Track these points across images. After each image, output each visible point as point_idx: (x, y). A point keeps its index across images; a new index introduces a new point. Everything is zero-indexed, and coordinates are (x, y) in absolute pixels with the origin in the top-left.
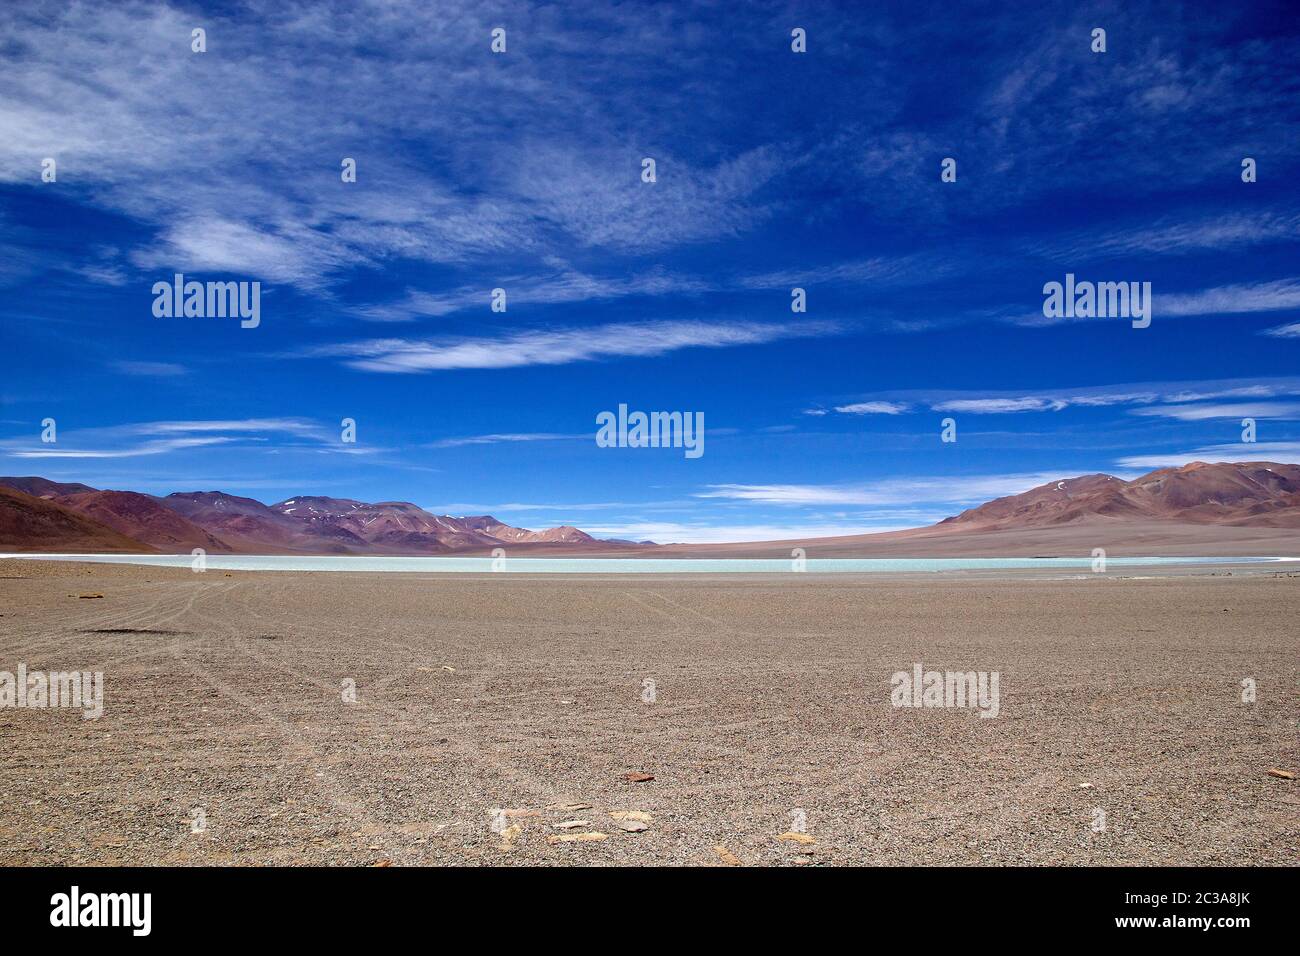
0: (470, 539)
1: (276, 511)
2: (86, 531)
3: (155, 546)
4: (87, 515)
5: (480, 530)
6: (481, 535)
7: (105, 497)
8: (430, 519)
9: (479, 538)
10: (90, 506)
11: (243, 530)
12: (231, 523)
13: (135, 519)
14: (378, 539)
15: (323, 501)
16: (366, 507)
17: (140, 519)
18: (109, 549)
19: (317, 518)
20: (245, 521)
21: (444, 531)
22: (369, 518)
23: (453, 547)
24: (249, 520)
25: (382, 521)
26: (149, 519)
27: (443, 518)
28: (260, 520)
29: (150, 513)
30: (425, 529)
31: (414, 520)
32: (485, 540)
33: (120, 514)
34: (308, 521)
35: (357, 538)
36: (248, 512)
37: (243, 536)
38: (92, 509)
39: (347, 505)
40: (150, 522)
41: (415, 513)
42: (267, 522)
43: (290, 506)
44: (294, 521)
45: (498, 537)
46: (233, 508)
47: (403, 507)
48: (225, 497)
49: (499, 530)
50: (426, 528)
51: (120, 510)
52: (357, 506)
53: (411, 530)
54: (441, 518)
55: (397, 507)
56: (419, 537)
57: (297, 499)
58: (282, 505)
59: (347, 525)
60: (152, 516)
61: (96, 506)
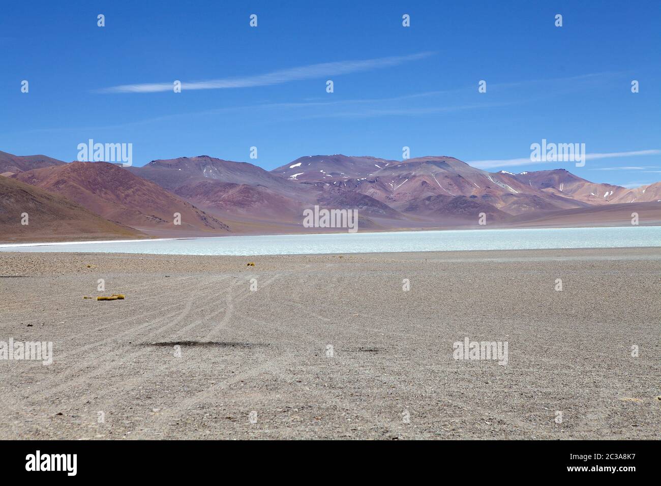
0: (536, 201)
1: (280, 176)
2: (58, 215)
3: (137, 228)
4: (56, 194)
5: (550, 190)
6: (552, 196)
7: (74, 170)
8: (480, 176)
9: (547, 200)
10: (58, 183)
11: (241, 204)
12: (225, 196)
13: (112, 196)
14: (412, 208)
15: (338, 160)
16: (394, 166)
17: (118, 196)
18: (86, 235)
19: (331, 183)
20: (241, 192)
21: (501, 193)
22: (399, 179)
23: (514, 214)
24: (247, 190)
25: (416, 184)
26: (127, 196)
27: (499, 175)
28: (260, 189)
29: (128, 188)
30: (474, 192)
31: (458, 180)
32: (558, 203)
33: (94, 192)
34: (320, 186)
35: (385, 207)
36: (243, 180)
37: (241, 211)
38: (61, 186)
39: (368, 164)
40: (129, 199)
41: (458, 169)
42: (269, 191)
43: (296, 170)
44: (302, 190)
45: (577, 197)
46: (225, 177)
47: (441, 162)
48: (215, 162)
49: (579, 187)
50: (475, 190)
51: (93, 186)
52: (382, 165)
53: (454, 193)
54: (494, 175)
55: (435, 163)
56: (465, 202)
57: (304, 160)
58: (286, 168)
59: (370, 191)
60: (130, 191)
61: (64, 182)
